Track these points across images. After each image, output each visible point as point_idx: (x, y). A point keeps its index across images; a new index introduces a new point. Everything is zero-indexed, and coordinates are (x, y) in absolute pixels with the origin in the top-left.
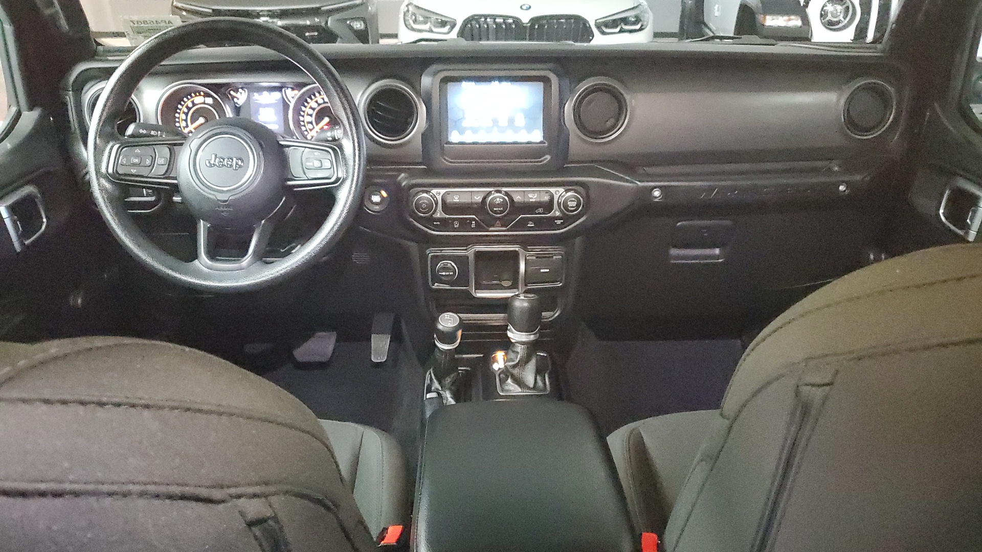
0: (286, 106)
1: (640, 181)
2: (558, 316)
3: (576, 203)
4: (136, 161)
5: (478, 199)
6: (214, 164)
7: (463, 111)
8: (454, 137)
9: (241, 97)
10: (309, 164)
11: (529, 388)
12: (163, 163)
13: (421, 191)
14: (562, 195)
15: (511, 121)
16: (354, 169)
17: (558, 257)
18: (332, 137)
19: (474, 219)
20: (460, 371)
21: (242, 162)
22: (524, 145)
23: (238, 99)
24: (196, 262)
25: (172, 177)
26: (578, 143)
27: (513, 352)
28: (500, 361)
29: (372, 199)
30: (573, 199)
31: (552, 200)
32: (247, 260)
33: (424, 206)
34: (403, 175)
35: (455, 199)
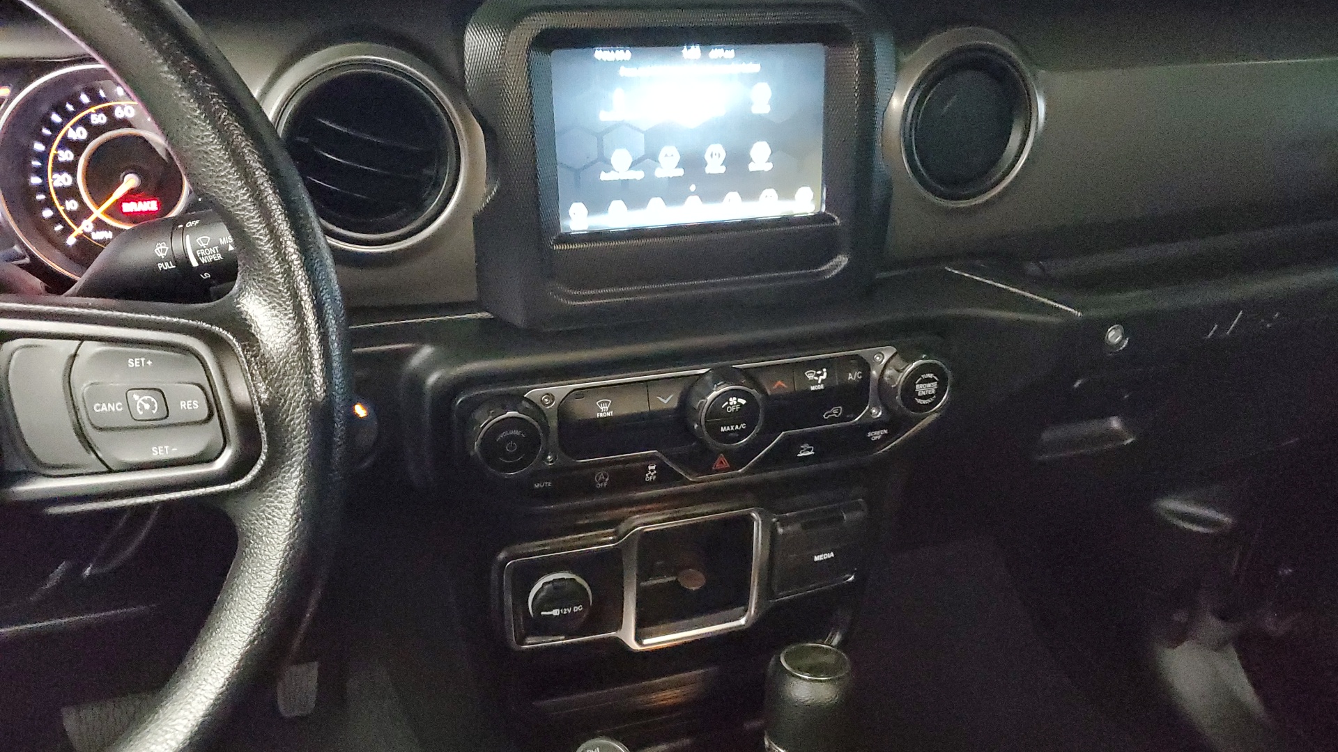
3: (935, 385)
5: (667, 401)
7: (600, 137)
8: (575, 218)
10: (107, 409)
14: (893, 362)
15: (737, 160)
18: (176, 262)
19: (651, 459)
30: (930, 376)
31: (864, 380)
33: (508, 447)
34: (426, 351)
35: (600, 411)
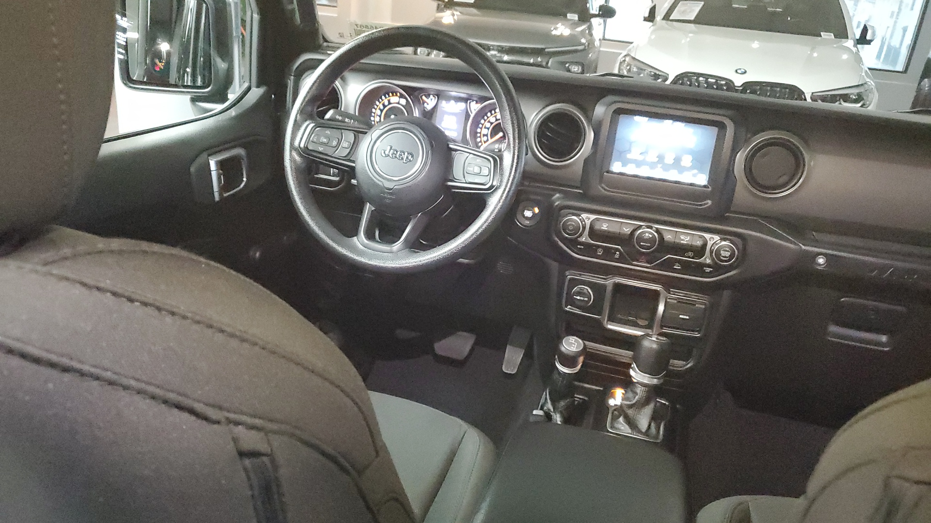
0: (467, 116)
1: (803, 245)
2: (690, 367)
3: (729, 253)
4: (325, 140)
5: (627, 230)
6: (388, 155)
7: (631, 143)
8: (616, 167)
9: (430, 103)
10: (470, 169)
11: (640, 432)
12: (346, 147)
13: (570, 214)
14: (717, 242)
15: (677, 160)
16: (509, 179)
17: (701, 306)
18: (498, 150)
19: (617, 250)
20: (576, 399)
21: (412, 157)
22: (686, 186)
23: (428, 104)
24: (355, 238)
25: (351, 160)
26: (743, 193)
27: (632, 391)
28: (617, 397)
29: (524, 213)
30: (728, 249)
31: (705, 245)
32: (397, 245)
33: (571, 228)
34: (558, 195)
35: (603, 227)
